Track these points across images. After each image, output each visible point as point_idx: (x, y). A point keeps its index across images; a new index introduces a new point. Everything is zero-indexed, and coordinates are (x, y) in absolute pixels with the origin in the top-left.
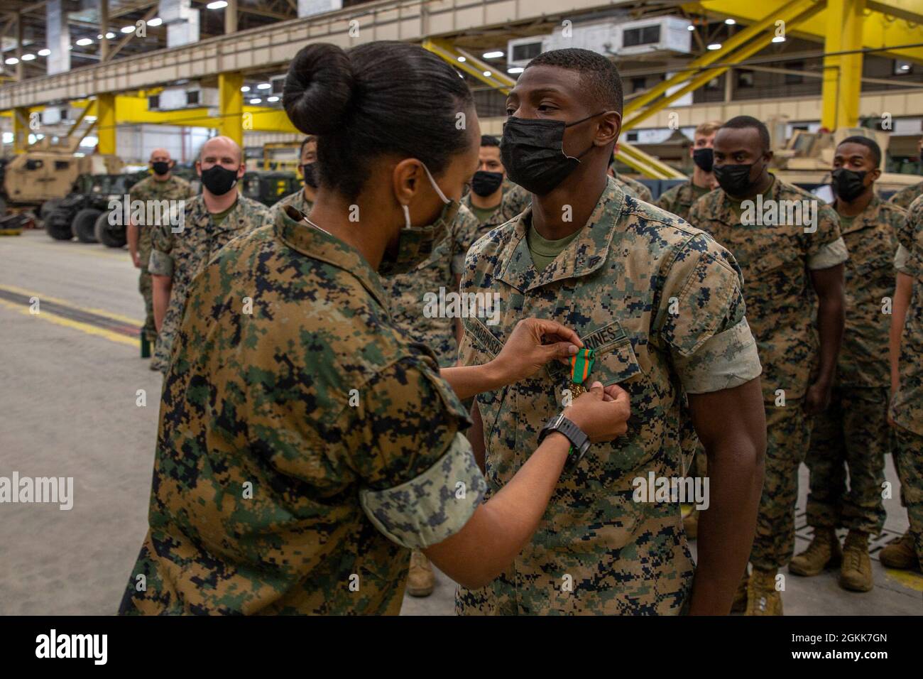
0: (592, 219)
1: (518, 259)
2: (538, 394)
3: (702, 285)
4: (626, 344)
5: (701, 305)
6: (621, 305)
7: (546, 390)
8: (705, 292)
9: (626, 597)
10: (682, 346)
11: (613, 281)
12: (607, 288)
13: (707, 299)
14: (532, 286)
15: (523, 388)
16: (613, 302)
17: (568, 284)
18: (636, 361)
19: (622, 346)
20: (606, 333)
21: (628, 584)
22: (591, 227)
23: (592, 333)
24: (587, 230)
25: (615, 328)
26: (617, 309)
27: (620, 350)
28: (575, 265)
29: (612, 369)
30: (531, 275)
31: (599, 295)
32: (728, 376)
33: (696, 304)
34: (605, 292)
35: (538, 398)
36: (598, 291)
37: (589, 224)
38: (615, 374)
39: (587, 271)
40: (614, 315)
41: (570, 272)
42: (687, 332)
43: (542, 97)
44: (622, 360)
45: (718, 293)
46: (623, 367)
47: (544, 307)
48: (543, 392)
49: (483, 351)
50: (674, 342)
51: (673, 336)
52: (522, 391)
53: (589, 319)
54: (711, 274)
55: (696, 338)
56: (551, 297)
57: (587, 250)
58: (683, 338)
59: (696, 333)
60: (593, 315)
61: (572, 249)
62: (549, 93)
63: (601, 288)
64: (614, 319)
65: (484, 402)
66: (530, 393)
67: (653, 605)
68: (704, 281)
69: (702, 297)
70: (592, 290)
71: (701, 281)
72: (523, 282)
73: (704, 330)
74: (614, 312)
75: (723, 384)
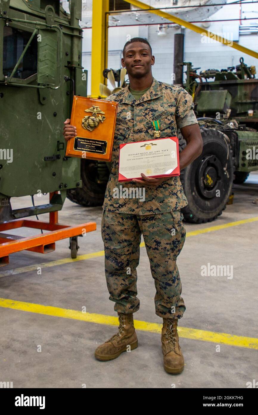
0: (152, 85)
1: (130, 97)
2: (141, 133)
3: (185, 99)
4: (169, 115)
5: (185, 104)
6: (166, 106)
7: (144, 132)
8: (186, 101)
9: (171, 190)
10: (181, 115)
11: (162, 100)
12: (161, 102)
13: (187, 102)
14: (136, 103)
15: (136, 132)
16: (164, 105)
17: (149, 102)
18: (173, 120)
19: (168, 116)
20: (163, 113)
21: (171, 187)
22: (153, 87)
23: (159, 114)
24: (152, 88)
25: (166, 112)
26: (165, 107)
27: (168, 117)
28: (151, 96)
29: (167, 123)
30: (135, 101)
31: (159, 104)
32: (192, 121)
33: (184, 104)
34: (161, 103)
35: (142, 134)
36: (159, 103)
37: (152, 86)
38: (168, 124)
39: (155, 98)
40: (165, 108)
41: (149, 98)
42: (182, 111)
43: (143, 51)
44: (169, 120)
45: (189, 101)
46: (170, 122)
47: (141, 108)
48: (143, 132)
49: (119, 125)
50: (179, 114)
51: (179, 113)
52: (136, 133)
53: (157, 110)
54: (187, 97)
55: (185, 112)
56: (143, 106)
57: (153, 93)
58: (181, 113)
59: (185, 111)
60: (158, 109)
61: (148, 92)
62: (145, 50)
63: (159, 102)
64: (165, 109)
65: (121, 140)
66: (139, 133)
67: (176, 193)
68: (186, 98)
69: (185, 102)
70: (156, 103)
71: (185, 98)
72: (132, 102)
73: (186, 111)
74: (164, 107)
75: (190, 123)
